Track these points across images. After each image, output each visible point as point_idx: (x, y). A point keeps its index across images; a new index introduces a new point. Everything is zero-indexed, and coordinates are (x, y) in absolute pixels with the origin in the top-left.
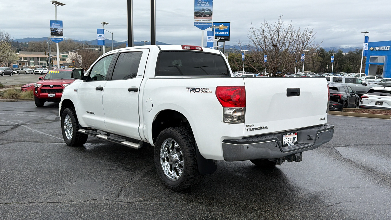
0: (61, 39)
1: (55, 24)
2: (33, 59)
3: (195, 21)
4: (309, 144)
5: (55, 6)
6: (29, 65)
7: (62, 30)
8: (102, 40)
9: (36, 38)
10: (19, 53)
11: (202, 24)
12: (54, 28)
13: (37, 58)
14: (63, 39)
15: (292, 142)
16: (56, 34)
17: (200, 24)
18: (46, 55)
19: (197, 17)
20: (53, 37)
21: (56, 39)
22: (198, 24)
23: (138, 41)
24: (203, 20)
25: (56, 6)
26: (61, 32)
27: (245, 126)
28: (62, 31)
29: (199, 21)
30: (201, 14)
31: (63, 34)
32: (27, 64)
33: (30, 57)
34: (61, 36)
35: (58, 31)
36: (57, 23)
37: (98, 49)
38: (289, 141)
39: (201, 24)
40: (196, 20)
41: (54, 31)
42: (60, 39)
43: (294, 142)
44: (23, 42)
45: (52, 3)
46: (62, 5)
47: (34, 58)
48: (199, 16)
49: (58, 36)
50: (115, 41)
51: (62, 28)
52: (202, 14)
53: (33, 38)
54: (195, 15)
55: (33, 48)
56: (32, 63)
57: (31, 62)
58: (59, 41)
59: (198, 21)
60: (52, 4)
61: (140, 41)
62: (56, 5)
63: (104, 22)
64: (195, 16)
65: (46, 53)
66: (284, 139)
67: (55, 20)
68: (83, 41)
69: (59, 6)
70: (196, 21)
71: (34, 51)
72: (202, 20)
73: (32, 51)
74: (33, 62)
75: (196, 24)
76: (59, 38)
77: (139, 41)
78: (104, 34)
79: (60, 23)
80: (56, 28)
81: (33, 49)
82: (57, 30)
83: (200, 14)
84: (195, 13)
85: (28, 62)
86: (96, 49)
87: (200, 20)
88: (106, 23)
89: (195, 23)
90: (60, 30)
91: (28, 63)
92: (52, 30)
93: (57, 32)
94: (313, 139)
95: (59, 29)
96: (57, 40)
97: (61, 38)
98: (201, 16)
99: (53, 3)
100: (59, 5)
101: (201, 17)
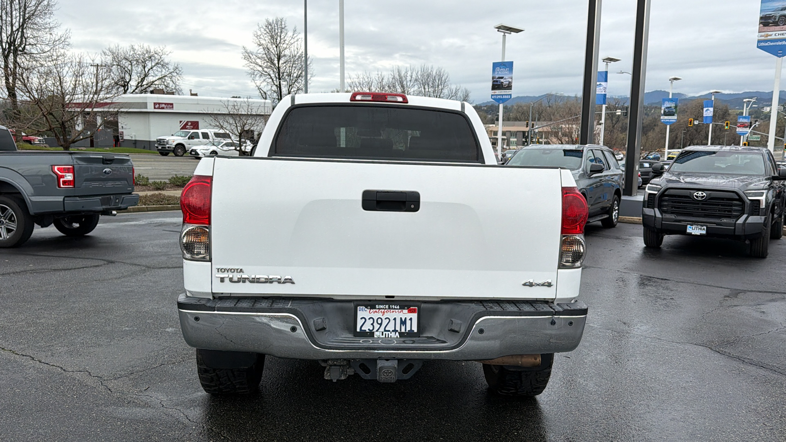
0: (507, 97)
1: (500, 68)
2: (516, 134)
3: (761, 36)
4: (445, 342)
5: (503, 35)
6: (507, 146)
7: (512, 78)
8: (602, 93)
9: (531, 97)
10: (494, 124)
11: (777, 44)
12: (497, 76)
13: (522, 133)
14: (511, 95)
15: (395, 331)
16: (501, 87)
17: (772, 44)
18: (527, 127)
19: (765, 28)
20: (495, 92)
21: (499, 97)
22: (767, 44)
23: (734, 93)
24: (782, 32)
25: (505, 35)
26: (509, 82)
27: (215, 271)
28: (510, 80)
29: (771, 35)
30: (777, 20)
31: (511, 86)
32: (505, 144)
33: (510, 131)
34: (508, 91)
35: (505, 82)
36: (504, 67)
37: (621, 112)
38: (381, 324)
39: (774, 44)
40: (763, 34)
41: (497, 81)
42: (505, 97)
43: (403, 330)
44: (508, 105)
45: (497, 29)
46: (518, 31)
47: (518, 133)
48: (771, 23)
49: (503, 91)
50: (683, 95)
51: (510, 76)
52: (779, 20)
53: (527, 96)
54: (760, 23)
55: (518, 115)
56: (513, 141)
57: (511, 140)
58: (503, 100)
59: (769, 37)
60: (498, 31)
61: (741, 93)
62: (504, 33)
63: (609, 58)
64: (761, 25)
65: (527, 123)
66: (359, 317)
67: (500, 61)
68: (617, 97)
69: (510, 33)
70: (763, 38)
71: (519, 121)
72: (780, 32)
73: (516, 121)
74: (516, 140)
75: (762, 44)
76: (505, 95)
77: (737, 93)
78: (606, 81)
79: (509, 66)
80: (501, 76)
81: (519, 117)
82: (502, 80)
83: (775, 19)
84: (761, 18)
85: (506, 140)
86: (617, 114)
87: (774, 33)
88: (613, 59)
89: (759, 41)
90: (507, 80)
91: (507, 142)
92: (494, 80)
93: (503, 82)
94: (461, 332)
95: (507, 77)
96: (501, 97)
97: (508, 95)
98: (776, 24)
99: (500, 30)
100: (512, 33)
101: (776, 26)
